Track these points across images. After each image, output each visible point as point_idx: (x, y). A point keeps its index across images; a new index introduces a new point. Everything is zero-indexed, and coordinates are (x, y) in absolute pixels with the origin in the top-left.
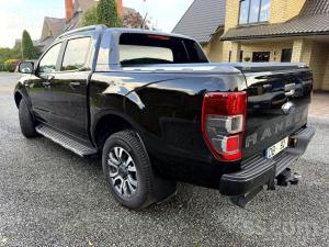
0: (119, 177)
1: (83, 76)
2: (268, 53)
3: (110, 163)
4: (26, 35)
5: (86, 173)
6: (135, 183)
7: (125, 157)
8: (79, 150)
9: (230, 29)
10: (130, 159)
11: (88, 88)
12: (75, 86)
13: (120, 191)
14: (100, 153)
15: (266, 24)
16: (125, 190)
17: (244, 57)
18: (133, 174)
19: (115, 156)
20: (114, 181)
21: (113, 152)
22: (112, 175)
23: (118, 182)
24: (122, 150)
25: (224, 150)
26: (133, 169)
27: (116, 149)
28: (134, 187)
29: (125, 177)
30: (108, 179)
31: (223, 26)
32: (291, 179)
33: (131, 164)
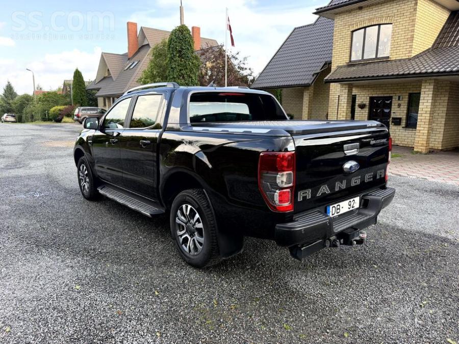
0: (187, 235)
1: (154, 134)
2: (391, 98)
3: (178, 221)
4: (78, 75)
5: (153, 235)
6: (202, 240)
7: (192, 214)
8: (146, 210)
9: (339, 67)
10: (197, 216)
11: (158, 145)
12: (145, 144)
13: (187, 249)
14: (168, 212)
15: (386, 60)
16: (192, 247)
17: (358, 102)
18: (199, 230)
19: (183, 214)
20: (181, 240)
21: (182, 210)
22: (180, 233)
23: (186, 240)
24: (189, 207)
25: (277, 202)
26: (200, 225)
27: (184, 206)
28: (201, 244)
29: (192, 235)
30: (175, 238)
31: (330, 63)
32: (358, 238)
33: (198, 221)
